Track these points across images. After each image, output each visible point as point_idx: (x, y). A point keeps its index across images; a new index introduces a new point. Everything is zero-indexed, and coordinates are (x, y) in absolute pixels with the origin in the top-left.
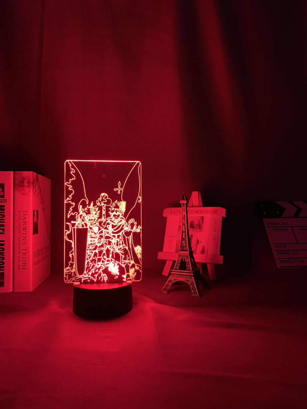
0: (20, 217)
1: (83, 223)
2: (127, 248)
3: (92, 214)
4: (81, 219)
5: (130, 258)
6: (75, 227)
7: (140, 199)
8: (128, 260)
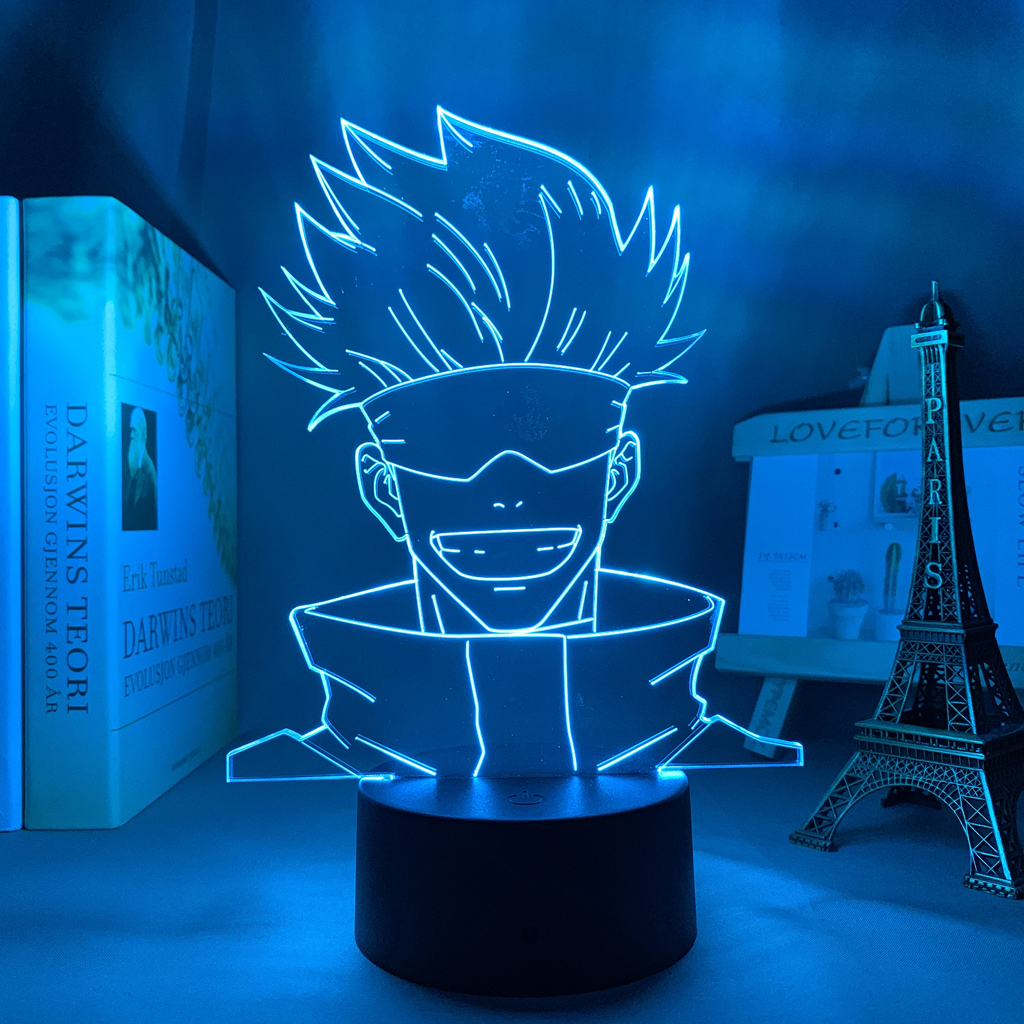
0: (51, 438)
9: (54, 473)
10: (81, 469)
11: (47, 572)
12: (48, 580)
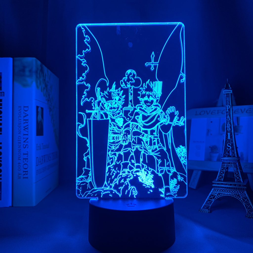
0: (20, 114)
1: (102, 112)
2: (165, 149)
3: (114, 100)
4: (99, 107)
5: (169, 163)
6: (92, 119)
7: (183, 77)
8: (167, 166)
9: (20, 122)
10: (27, 121)
11: (18, 146)
12: (19, 147)
